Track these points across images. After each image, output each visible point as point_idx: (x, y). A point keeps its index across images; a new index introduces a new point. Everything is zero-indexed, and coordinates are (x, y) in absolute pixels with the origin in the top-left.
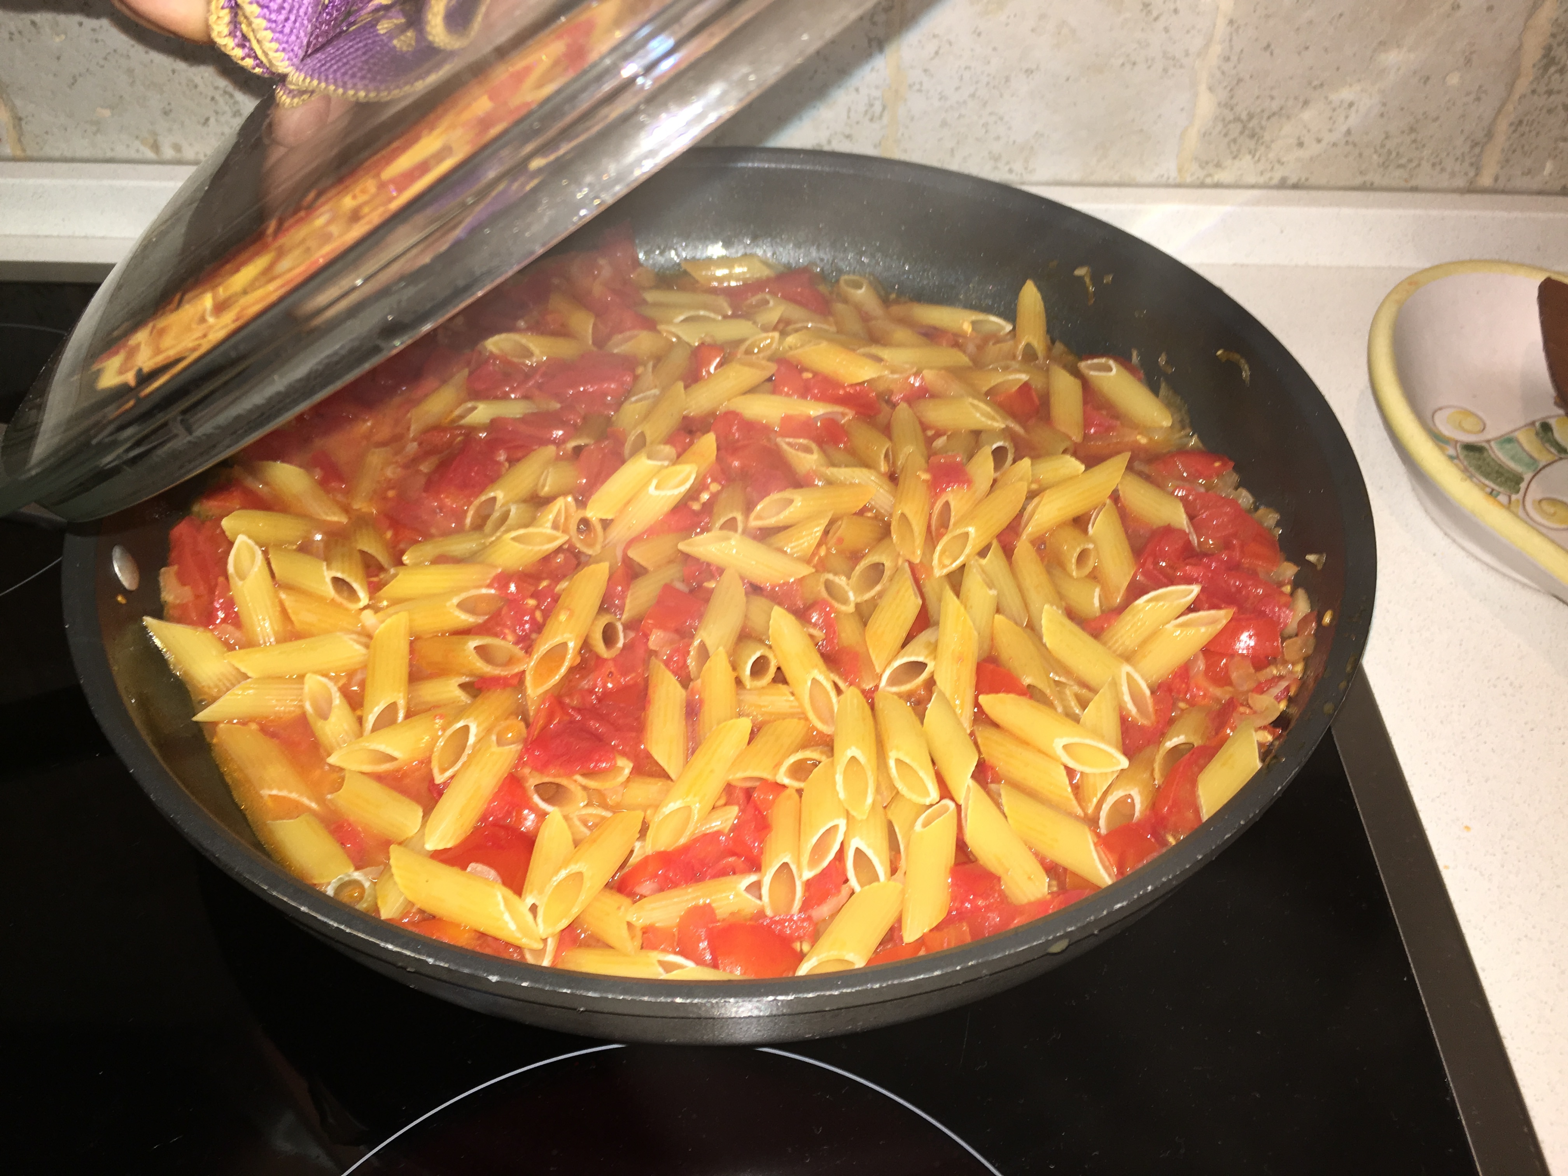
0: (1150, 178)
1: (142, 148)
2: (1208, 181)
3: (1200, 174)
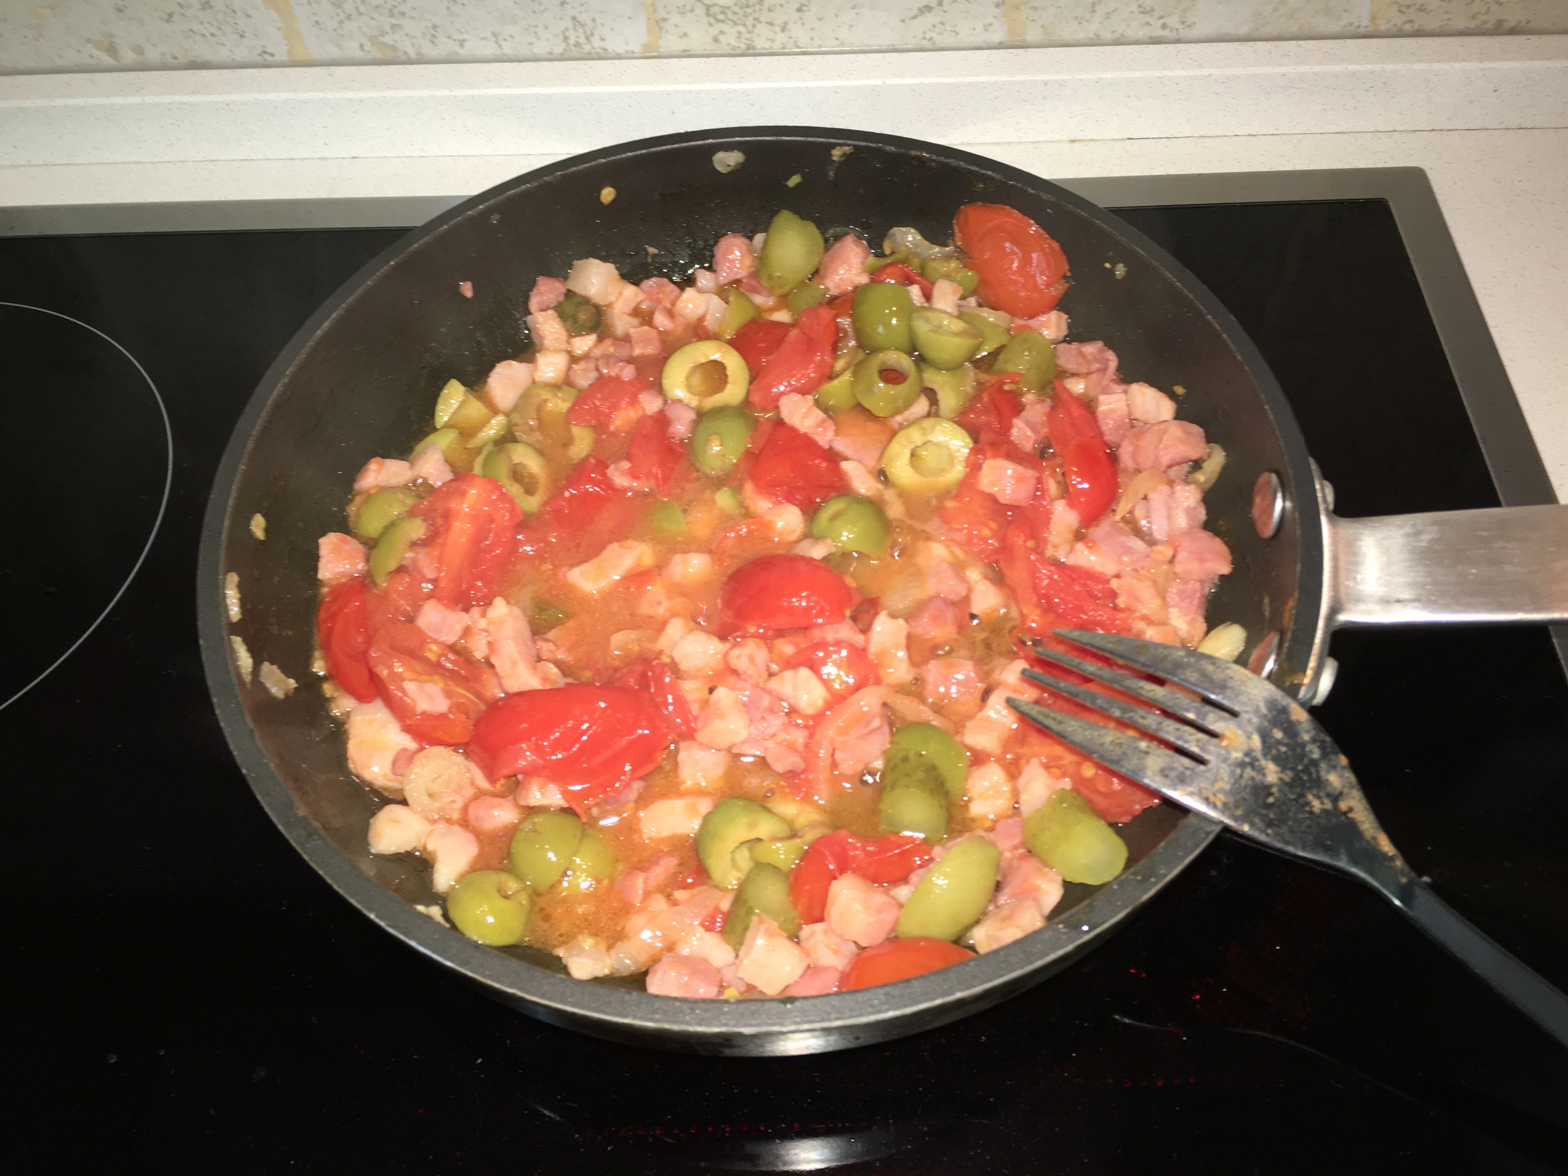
0: (1335, 27)
1: (96, 53)
2: (1408, 28)
3: (1399, 20)
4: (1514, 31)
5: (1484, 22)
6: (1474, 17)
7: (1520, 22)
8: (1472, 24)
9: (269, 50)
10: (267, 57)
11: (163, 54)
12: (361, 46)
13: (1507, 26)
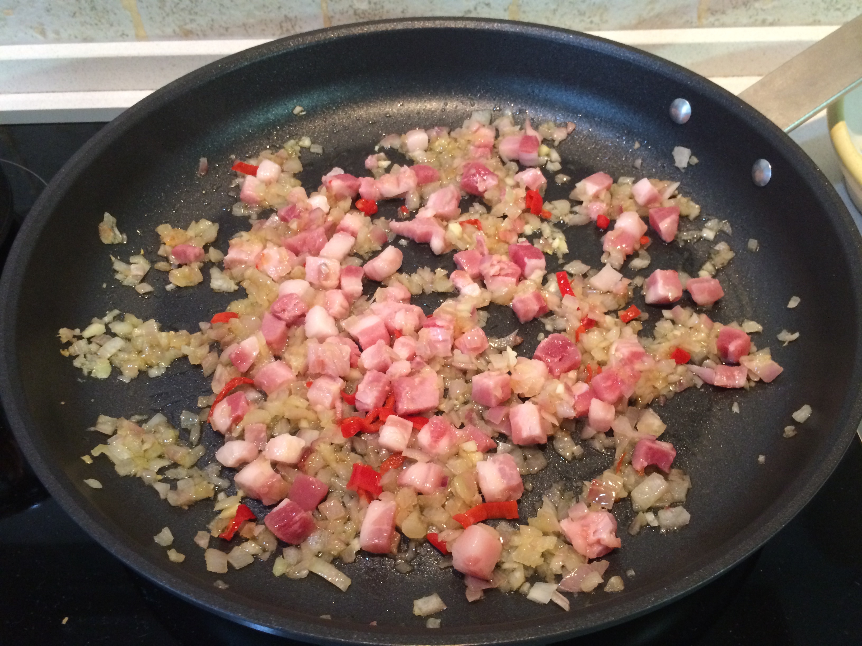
1: (35, 34)
2: (717, 23)
3: (711, 18)
4: (772, 24)
5: (756, 20)
6: (751, 17)
7: (774, 20)
8: (751, 21)
9: (126, 32)
10: (125, 36)
11: (70, 34)
12: (174, 31)
13: (768, 21)
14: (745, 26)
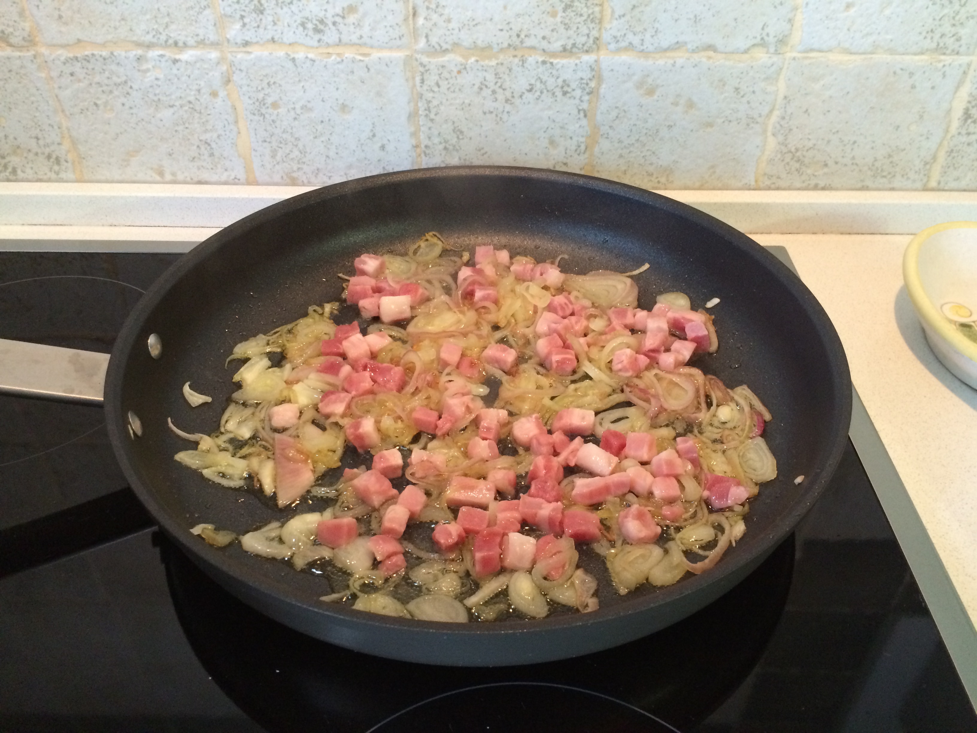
1: (154, 175)
2: (773, 186)
3: (768, 182)
4: (823, 189)
5: (809, 184)
6: (804, 182)
7: (826, 185)
8: (804, 185)
9: (238, 177)
10: (236, 180)
11: (186, 177)
12: (282, 177)
13: (820, 186)
14: (799, 189)
